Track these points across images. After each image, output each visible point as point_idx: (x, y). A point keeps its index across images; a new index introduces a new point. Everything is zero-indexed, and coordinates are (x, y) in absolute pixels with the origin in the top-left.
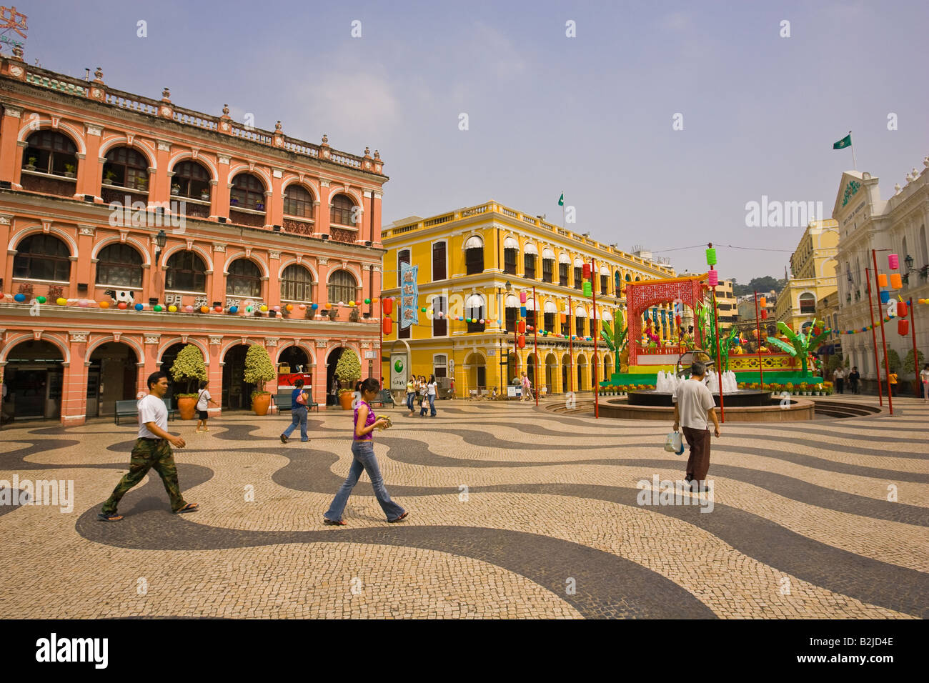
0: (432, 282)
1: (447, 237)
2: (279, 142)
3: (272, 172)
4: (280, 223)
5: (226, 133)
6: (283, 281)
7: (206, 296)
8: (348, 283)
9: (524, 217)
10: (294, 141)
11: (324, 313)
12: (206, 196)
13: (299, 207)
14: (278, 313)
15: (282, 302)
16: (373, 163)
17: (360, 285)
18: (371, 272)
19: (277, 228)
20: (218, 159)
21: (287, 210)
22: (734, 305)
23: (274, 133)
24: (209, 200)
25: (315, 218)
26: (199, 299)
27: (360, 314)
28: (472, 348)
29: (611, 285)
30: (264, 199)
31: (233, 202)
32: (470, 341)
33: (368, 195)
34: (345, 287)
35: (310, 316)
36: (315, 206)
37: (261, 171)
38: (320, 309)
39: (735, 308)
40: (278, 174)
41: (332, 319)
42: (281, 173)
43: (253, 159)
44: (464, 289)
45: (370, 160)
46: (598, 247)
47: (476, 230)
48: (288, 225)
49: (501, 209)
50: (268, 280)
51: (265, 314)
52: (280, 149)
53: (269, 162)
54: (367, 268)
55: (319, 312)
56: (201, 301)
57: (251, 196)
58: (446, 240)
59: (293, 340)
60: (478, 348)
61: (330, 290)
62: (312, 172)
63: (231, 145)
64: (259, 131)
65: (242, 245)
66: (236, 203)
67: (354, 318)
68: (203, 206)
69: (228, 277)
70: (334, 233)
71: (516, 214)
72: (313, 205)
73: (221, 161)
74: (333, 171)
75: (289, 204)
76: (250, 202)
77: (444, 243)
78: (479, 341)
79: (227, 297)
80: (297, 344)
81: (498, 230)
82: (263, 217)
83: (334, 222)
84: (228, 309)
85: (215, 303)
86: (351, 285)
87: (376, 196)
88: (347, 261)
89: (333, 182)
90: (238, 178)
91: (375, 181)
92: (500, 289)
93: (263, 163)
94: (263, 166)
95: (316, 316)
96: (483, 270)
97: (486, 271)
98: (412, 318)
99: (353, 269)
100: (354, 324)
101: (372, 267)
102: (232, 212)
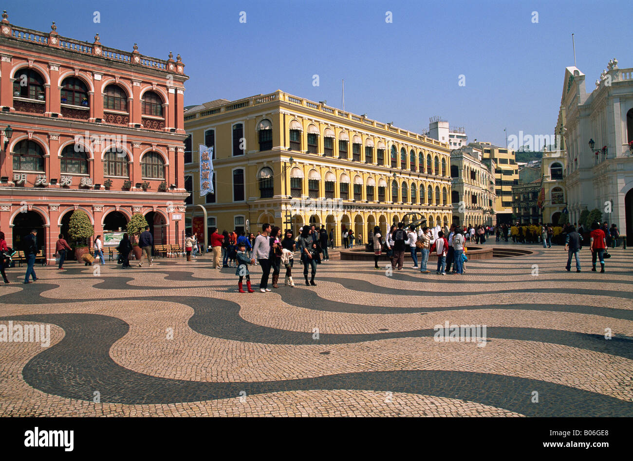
0: (233, 157)
1: (243, 120)
2: (98, 51)
3: (93, 75)
4: (101, 116)
5: (55, 47)
6: (106, 161)
7: (44, 174)
8: (158, 161)
9: (307, 103)
10: (110, 50)
11: (138, 185)
12: (42, 97)
13: (116, 102)
14: (102, 186)
15: (105, 177)
16: (176, 65)
17: (167, 163)
18: (176, 153)
19: (99, 120)
20: (49, 67)
21: (107, 105)
22: (516, 171)
23: (93, 45)
24: (44, 99)
25: (129, 111)
26: (40, 177)
27: (167, 186)
28: (264, 211)
29: (388, 157)
30: (88, 97)
31: (63, 100)
32: (262, 206)
33: (172, 91)
34: (155, 165)
35: (126, 188)
36: (129, 102)
37: (84, 75)
38: (135, 183)
39: (516, 173)
40: (98, 77)
41: (145, 190)
42: (100, 76)
43: (77, 65)
44: (257, 163)
45: (173, 63)
46: (375, 126)
47: (267, 115)
48: (108, 117)
49: (287, 98)
50: (93, 160)
51: (91, 187)
52: (99, 57)
53: (90, 67)
54: (173, 149)
55: (135, 184)
56: (41, 178)
57: (77, 95)
58: (243, 123)
59: (115, 206)
60: (268, 211)
61: (143, 168)
62: (126, 73)
63: (59, 55)
64: (82, 43)
65: (72, 134)
66: (65, 101)
67: (162, 189)
68: (39, 104)
69: (62, 159)
70: (145, 122)
71: (301, 101)
72: (128, 101)
73: (52, 68)
74: (143, 73)
75: (108, 100)
76: (77, 100)
77: (241, 125)
78: (269, 205)
79: (61, 175)
80: (118, 210)
81: (284, 115)
82: (88, 112)
83: (145, 114)
84: (62, 184)
85: (52, 180)
86: (160, 163)
87: (179, 92)
88: (156, 144)
89: (143, 82)
90: (66, 81)
91: (177, 80)
92: (285, 163)
93: (85, 69)
94: (86, 71)
95: (132, 188)
96: (272, 147)
97: (274, 148)
98: (208, 188)
99: (161, 150)
100: (163, 193)
101: (176, 149)
102: (62, 108)
